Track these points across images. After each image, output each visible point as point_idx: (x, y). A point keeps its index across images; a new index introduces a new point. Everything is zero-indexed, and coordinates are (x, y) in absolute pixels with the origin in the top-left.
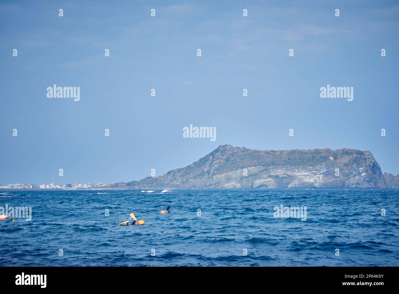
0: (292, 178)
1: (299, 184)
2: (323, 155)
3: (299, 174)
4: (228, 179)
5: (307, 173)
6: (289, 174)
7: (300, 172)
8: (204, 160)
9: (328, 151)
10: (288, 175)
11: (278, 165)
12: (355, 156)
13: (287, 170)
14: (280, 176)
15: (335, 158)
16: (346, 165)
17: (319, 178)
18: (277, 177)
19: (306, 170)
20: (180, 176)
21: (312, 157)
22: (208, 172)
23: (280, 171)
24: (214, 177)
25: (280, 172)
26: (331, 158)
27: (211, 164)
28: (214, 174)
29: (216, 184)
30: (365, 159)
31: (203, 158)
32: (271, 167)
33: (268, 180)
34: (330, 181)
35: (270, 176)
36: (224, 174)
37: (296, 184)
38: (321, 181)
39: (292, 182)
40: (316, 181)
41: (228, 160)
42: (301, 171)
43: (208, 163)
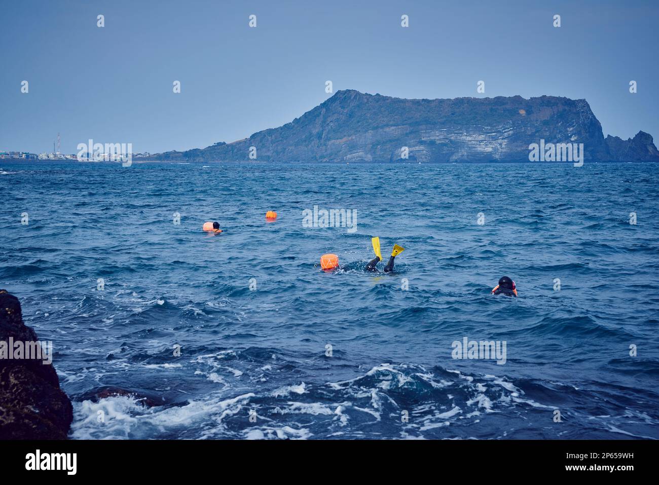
0: (457, 145)
1: (468, 156)
2: (508, 107)
3: (469, 138)
4: (352, 147)
5: (482, 137)
6: (452, 138)
7: (470, 136)
8: (310, 116)
9: (517, 100)
10: (451, 141)
11: (434, 124)
12: (561, 108)
13: (449, 132)
14: (438, 142)
15: (529, 112)
16: (546, 123)
17: (501, 144)
18: (432, 143)
19: (480, 131)
20: (272, 142)
21: (491, 110)
22: (319, 137)
23: (437, 133)
24: (330, 143)
25: (438, 136)
26: (522, 112)
27: (324, 122)
28: (329, 139)
29: (331, 155)
30: (578, 113)
31: (309, 112)
32: (423, 127)
33: (417, 148)
34: (519, 149)
35: (421, 143)
36: (345, 139)
37: (462, 156)
38: (504, 150)
39: (458, 152)
40: (495, 149)
41: (351, 116)
42: (471, 133)
43: (319, 121)
